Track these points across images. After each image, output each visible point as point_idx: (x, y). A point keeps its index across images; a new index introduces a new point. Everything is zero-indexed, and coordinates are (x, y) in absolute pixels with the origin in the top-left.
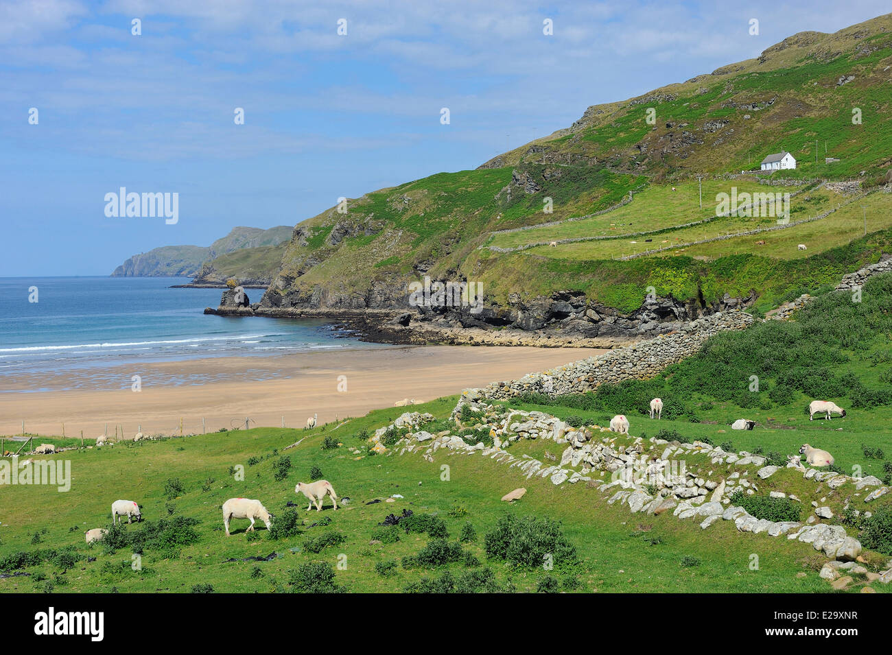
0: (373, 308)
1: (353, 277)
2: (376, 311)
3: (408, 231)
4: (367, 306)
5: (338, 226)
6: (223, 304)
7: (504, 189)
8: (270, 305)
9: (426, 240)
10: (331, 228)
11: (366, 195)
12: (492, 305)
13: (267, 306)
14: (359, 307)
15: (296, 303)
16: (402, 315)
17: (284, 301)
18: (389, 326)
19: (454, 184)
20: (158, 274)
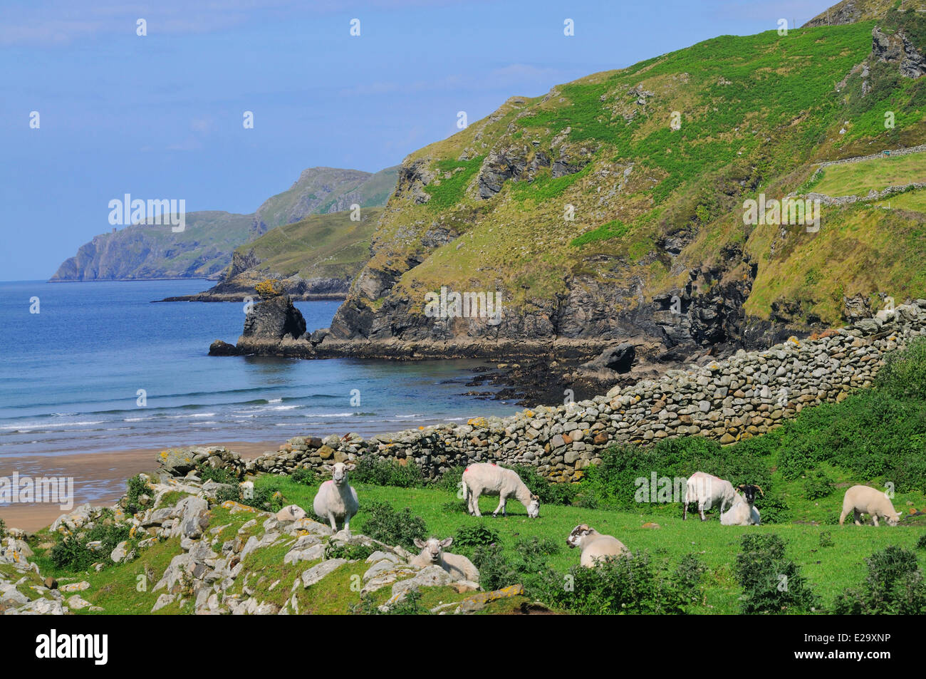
0: (570, 335)
1: (524, 269)
2: (575, 343)
3: (646, 164)
4: (557, 331)
5: (493, 158)
6: (248, 332)
7: (856, 68)
8: (348, 332)
9: (684, 184)
10: (479, 161)
11: (558, 88)
12: (809, 322)
13: (343, 336)
14: (538, 334)
15: (402, 329)
16: (613, 349)
17: (376, 325)
18: (586, 374)
19: (747, 59)
20: (147, 274)
